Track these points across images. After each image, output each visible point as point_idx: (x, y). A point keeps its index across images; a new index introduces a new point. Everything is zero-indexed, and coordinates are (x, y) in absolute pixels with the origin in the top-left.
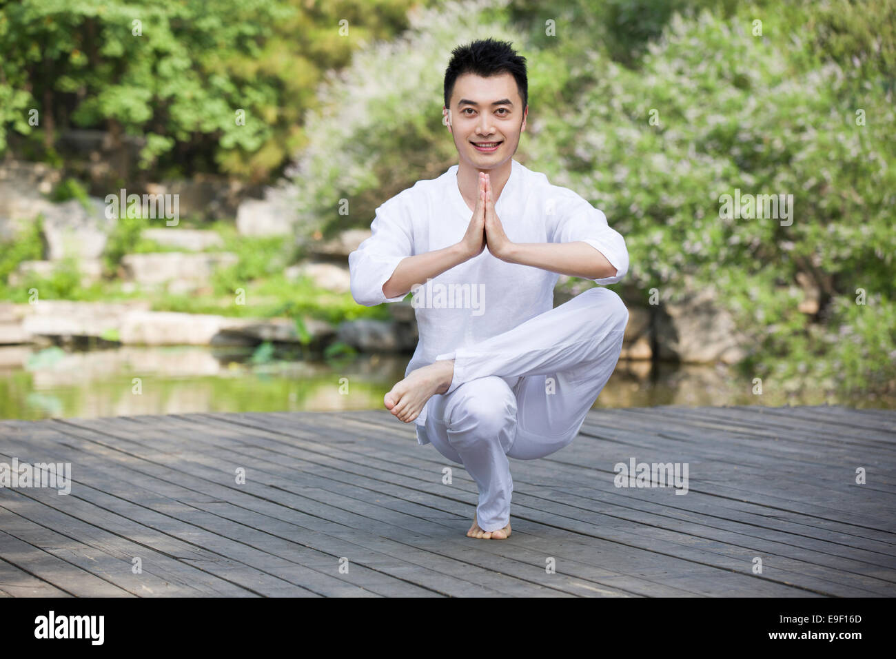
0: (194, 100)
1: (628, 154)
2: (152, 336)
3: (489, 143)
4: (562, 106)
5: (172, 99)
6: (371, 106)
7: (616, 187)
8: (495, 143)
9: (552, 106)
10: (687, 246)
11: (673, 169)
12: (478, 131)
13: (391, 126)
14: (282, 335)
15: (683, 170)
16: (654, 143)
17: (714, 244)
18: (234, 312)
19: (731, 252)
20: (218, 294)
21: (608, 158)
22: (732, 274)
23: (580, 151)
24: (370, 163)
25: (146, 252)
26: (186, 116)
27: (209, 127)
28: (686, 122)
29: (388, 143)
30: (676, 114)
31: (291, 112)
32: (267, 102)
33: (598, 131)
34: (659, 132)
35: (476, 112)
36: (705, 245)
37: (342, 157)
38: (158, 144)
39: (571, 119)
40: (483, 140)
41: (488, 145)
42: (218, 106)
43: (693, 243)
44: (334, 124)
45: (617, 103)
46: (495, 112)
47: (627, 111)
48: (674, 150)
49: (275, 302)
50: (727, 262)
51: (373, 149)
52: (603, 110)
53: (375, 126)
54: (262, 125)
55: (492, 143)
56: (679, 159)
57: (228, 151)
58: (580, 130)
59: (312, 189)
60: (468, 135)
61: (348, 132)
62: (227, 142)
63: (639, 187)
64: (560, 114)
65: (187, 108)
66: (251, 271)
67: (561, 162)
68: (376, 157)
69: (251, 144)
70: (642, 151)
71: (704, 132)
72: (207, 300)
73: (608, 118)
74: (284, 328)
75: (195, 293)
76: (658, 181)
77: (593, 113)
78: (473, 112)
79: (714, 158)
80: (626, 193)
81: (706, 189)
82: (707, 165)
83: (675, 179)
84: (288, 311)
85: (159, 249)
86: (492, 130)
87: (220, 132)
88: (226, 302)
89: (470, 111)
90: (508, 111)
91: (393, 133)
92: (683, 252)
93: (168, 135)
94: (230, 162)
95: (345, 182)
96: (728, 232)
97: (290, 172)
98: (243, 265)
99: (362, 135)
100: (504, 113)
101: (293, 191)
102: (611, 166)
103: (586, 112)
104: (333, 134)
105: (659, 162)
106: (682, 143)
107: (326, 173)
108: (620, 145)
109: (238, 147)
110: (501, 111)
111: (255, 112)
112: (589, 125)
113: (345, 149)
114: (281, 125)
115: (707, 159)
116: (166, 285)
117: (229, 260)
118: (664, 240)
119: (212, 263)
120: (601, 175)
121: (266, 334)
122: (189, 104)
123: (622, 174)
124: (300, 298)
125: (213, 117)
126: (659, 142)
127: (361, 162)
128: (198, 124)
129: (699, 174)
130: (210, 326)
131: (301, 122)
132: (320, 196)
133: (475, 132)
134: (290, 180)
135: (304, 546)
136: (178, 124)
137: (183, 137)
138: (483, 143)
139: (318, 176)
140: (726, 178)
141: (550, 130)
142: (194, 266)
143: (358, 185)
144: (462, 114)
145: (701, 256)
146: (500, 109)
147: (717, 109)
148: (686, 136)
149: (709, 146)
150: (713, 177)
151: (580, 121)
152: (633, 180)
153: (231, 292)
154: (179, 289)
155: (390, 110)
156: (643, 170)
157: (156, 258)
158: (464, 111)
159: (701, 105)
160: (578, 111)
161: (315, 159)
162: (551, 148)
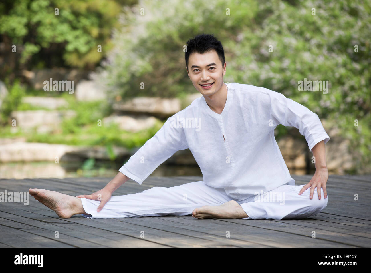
0: (51, 25)
1: (290, 52)
2: (27, 156)
3: (208, 84)
4: (255, 26)
5: (39, 24)
6: (149, 26)
7: (282, 70)
8: (211, 84)
9: (250, 26)
10: (322, 103)
11: (315, 60)
12: (202, 79)
13: (159, 37)
14: (100, 155)
15: (320, 60)
16: (304, 46)
17: (337, 101)
18: (73, 143)
19: (346, 107)
20: (64, 133)
21: (279, 54)
22: (347, 118)
23: (263, 51)
24: (148, 58)
25: (24, 110)
26: (47, 33)
27: (60, 39)
28: (322, 34)
29: (158, 47)
30: (317, 30)
31: (106, 31)
32: (93, 25)
33: (273, 39)
34: (307, 40)
35: (200, 70)
36: (332, 102)
37: (133, 55)
38: (31, 49)
39: (259, 33)
40: (205, 83)
41: (207, 85)
42: (64, 28)
43: (325, 101)
44: (128, 37)
45: (284, 24)
46: (208, 69)
47: (290, 28)
48: (315, 50)
49: (96, 137)
50: (344, 112)
51: (149, 50)
52: (276, 28)
53: (150, 37)
54: (90, 38)
55: (209, 84)
56: (317, 55)
57: (71, 53)
58: (263, 39)
59: (115, 72)
60: (198, 82)
61: (135, 41)
62: (70, 47)
63: (295, 70)
64: (253, 30)
65: (48, 29)
66: (84, 120)
67: (253, 57)
68: (151, 55)
69: (83, 49)
70: (297, 51)
71: (332, 40)
72: (58, 136)
73: (279, 33)
74: (102, 152)
75: (52, 133)
76: (306, 67)
77: (271, 30)
78: (199, 70)
79: (337, 54)
80: (288, 74)
81: (333, 72)
82: (333, 58)
83: (316, 65)
84: (103, 142)
85: (31, 108)
86: (208, 78)
87: (66, 42)
88: (69, 137)
89: (197, 70)
90: (215, 68)
91: (160, 42)
92: (319, 106)
93: (36, 43)
94: (71, 59)
95: (134, 68)
96: (345, 95)
97: (104, 64)
98: (79, 117)
99: (143, 42)
100: (213, 69)
101: (105, 74)
102: (281, 58)
103: (267, 29)
104: (128, 42)
105: (307, 56)
106: (319, 46)
107: (123, 63)
108: (285, 47)
109: (76, 51)
110: (212, 68)
111: (86, 31)
112: (269, 36)
113: (134, 50)
114: (101, 39)
115: (334, 55)
116: (35, 129)
117: (71, 115)
118: (309, 100)
119: (62, 116)
120: (275, 64)
121: (91, 154)
122: (48, 27)
123: (286, 63)
124: (110, 135)
125: (62, 34)
126: (307, 45)
127: (142, 57)
128: (54, 37)
129: (329, 63)
130: (60, 151)
131: (110, 36)
132: (120, 76)
133: (200, 80)
134: (104, 68)
135: (81, 224)
136: (42, 38)
137: (45, 45)
138: (205, 84)
139: (119, 65)
140: (345, 65)
141: (248, 39)
142: (51, 118)
143: (141, 70)
144: (194, 72)
145: (330, 109)
146: (210, 68)
147: (339, 27)
148: (322, 42)
149: (335, 48)
150: (337, 65)
151: (263, 34)
152: (292, 67)
153: (72, 132)
154: (43, 131)
155: (159, 29)
156: (298, 61)
157: (30, 114)
158: (194, 70)
159: (331, 25)
160: (262, 29)
161: (117, 56)
162: (247, 49)
